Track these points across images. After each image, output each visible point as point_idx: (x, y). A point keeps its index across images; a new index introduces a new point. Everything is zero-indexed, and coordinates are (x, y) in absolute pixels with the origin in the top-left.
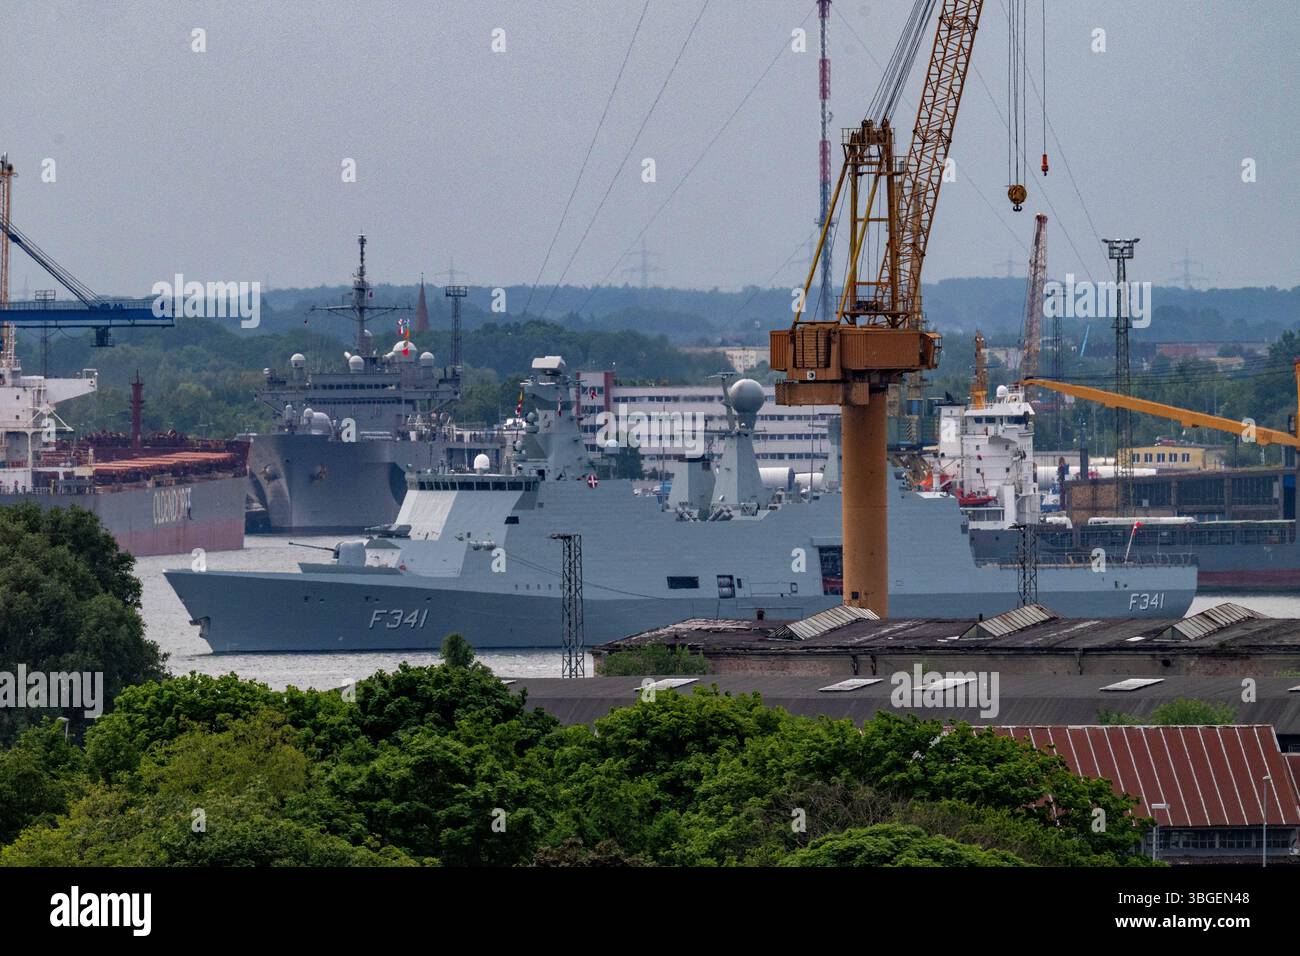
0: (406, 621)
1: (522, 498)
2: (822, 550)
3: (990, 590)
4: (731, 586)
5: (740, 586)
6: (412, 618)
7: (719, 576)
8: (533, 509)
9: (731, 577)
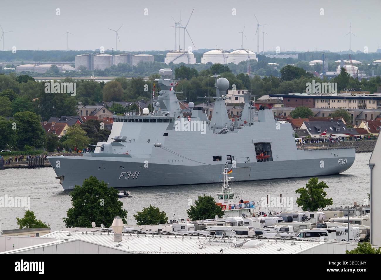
0: (132, 176)
1: (169, 126)
2: (256, 144)
3: (302, 158)
4: (231, 159)
5: (233, 159)
6: (134, 175)
7: (227, 155)
8: (172, 130)
9: (230, 156)
